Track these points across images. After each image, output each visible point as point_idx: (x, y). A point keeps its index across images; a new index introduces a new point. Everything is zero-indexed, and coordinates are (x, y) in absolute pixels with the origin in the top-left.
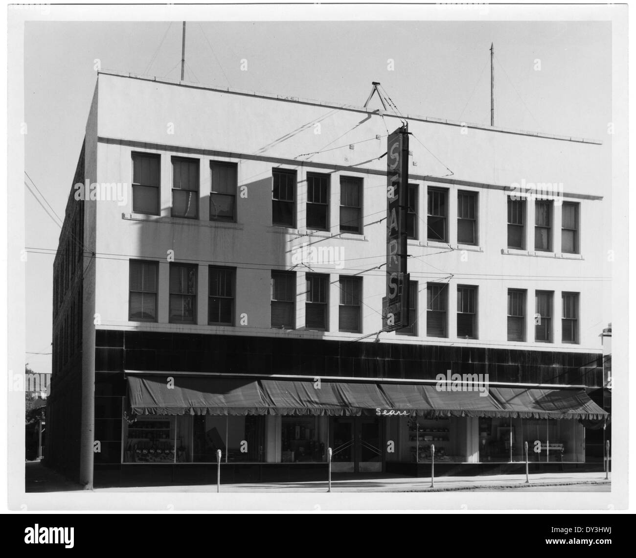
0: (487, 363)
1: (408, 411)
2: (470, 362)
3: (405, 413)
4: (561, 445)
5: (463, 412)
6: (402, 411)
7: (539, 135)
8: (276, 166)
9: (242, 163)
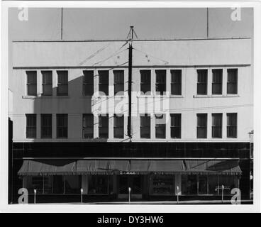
0: (185, 149)
1: (135, 172)
2: (176, 149)
8: (84, 70)
9: (69, 70)
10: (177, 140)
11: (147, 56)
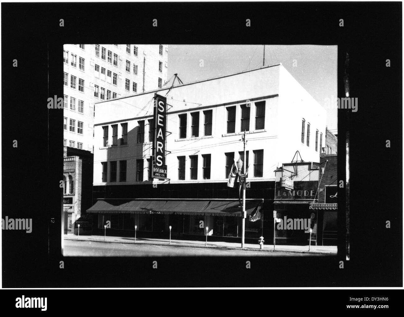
0: (213, 190)
1: (161, 212)
2: (206, 190)
3: (159, 213)
4: (257, 230)
5: (181, 213)
6: (158, 212)
7: (243, 72)
8: (139, 120)
9: (129, 122)
10: (207, 181)
11: (184, 101)
